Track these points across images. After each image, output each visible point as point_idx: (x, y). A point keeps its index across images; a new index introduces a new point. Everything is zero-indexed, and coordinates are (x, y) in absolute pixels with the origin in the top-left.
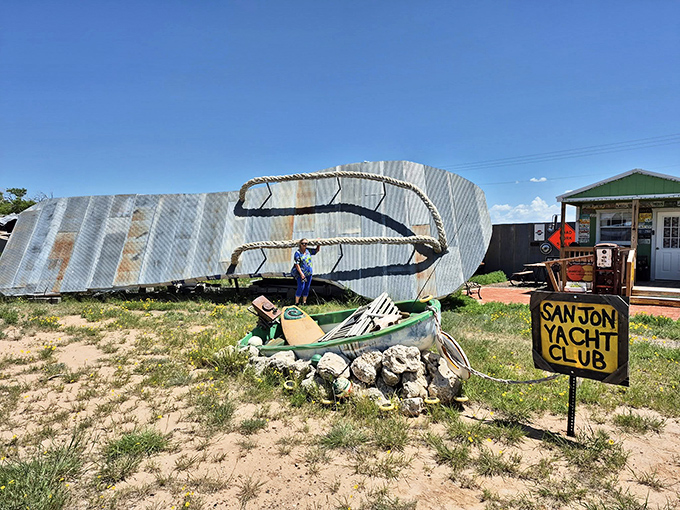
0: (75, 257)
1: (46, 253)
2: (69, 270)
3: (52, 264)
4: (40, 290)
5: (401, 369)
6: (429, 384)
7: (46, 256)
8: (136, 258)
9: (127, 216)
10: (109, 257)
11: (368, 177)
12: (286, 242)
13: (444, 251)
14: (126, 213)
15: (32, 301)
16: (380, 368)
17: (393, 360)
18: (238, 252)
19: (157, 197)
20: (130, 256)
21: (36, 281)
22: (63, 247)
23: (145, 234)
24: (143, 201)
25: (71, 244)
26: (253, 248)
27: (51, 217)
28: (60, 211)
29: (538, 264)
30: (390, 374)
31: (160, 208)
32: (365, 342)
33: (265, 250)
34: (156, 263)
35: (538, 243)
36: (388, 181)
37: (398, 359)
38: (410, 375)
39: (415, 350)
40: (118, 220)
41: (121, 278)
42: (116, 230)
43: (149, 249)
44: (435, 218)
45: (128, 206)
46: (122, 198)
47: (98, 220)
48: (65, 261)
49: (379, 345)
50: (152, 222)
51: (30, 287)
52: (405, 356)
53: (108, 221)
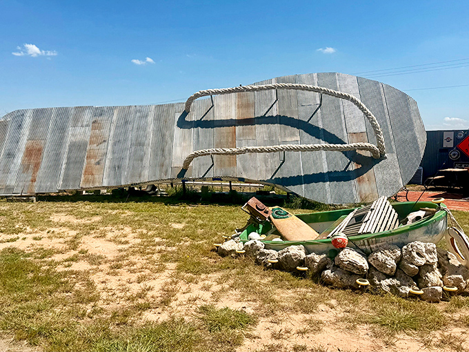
0: (44, 162)
1: (19, 159)
2: (40, 173)
3: (25, 168)
4: (18, 191)
5: (422, 261)
6: (443, 275)
7: (20, 161)
8: (98, 163)
9: (87, 126)
10: (75, 162)
11: (306, 89)
12: (234, 150)
13: (382, 157)
14: (85, 123)
15: (12, 201)
16: (399, 261)
17: (414, 254)
18: (190, 159)
19: (111, 109)
20: (93, 161)
21: (13, 183)
22: (33, 153)
23: (105, 141)
24: (99, 112)
25: (40, 151)
26: (203, 154)
27: (20, 126)
28: (28, 121)
29: (449, 170)
30: (412, 266)
31: (115, 118)
32: (382, 239)
33: (215, 156)
34: (117, 168)
35: (447, 150)
36: (326, 92)
37: (418, 254)
38: (428, 267)
39: (432, 246)
40: (79, 130)
41: (87, 181)
42: (79, 138)
43: (109, 156)
44: (374, 127)
45: (87, 117)
46: (80, 110)
47: (62, 130)
48: (37, 166)
49: (395, 241)
50: (109, 132)
51: (9, 188)
52: (424, 250)
53: (70, 130)
